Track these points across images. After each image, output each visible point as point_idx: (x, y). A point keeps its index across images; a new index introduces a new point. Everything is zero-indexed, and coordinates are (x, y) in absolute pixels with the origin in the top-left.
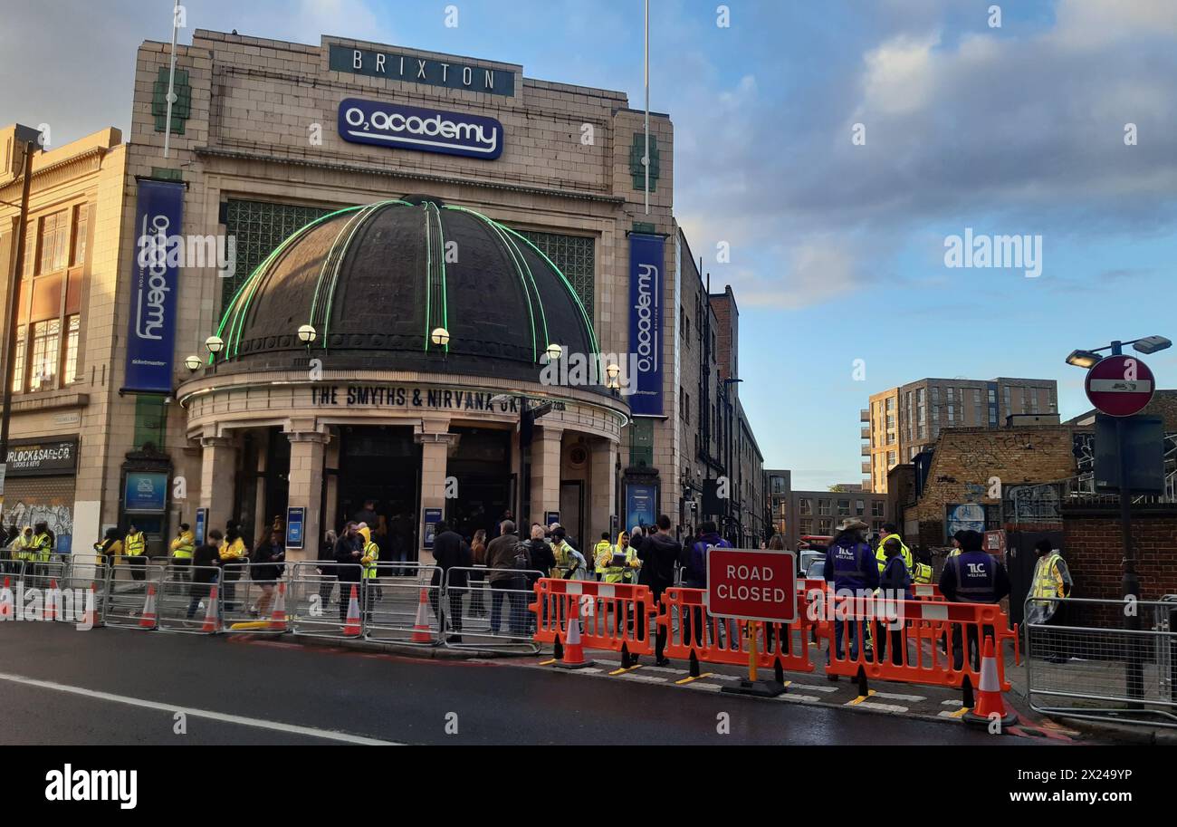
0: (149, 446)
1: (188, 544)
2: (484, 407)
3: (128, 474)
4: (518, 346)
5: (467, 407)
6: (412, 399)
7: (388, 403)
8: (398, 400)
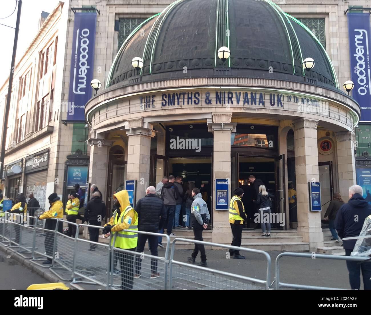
0: (78, 152)
1: (75, 206)
2: (257, 103)
3: (68, 167)
4: (281, 62)
5: (244, 104)
6: (204, 99)
7: (188, 104)
8: (195, 101)
